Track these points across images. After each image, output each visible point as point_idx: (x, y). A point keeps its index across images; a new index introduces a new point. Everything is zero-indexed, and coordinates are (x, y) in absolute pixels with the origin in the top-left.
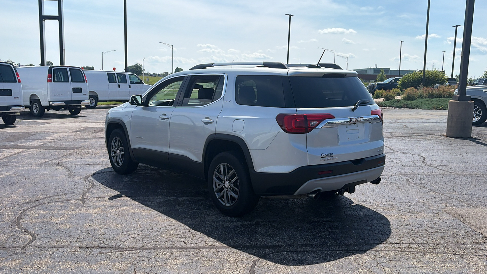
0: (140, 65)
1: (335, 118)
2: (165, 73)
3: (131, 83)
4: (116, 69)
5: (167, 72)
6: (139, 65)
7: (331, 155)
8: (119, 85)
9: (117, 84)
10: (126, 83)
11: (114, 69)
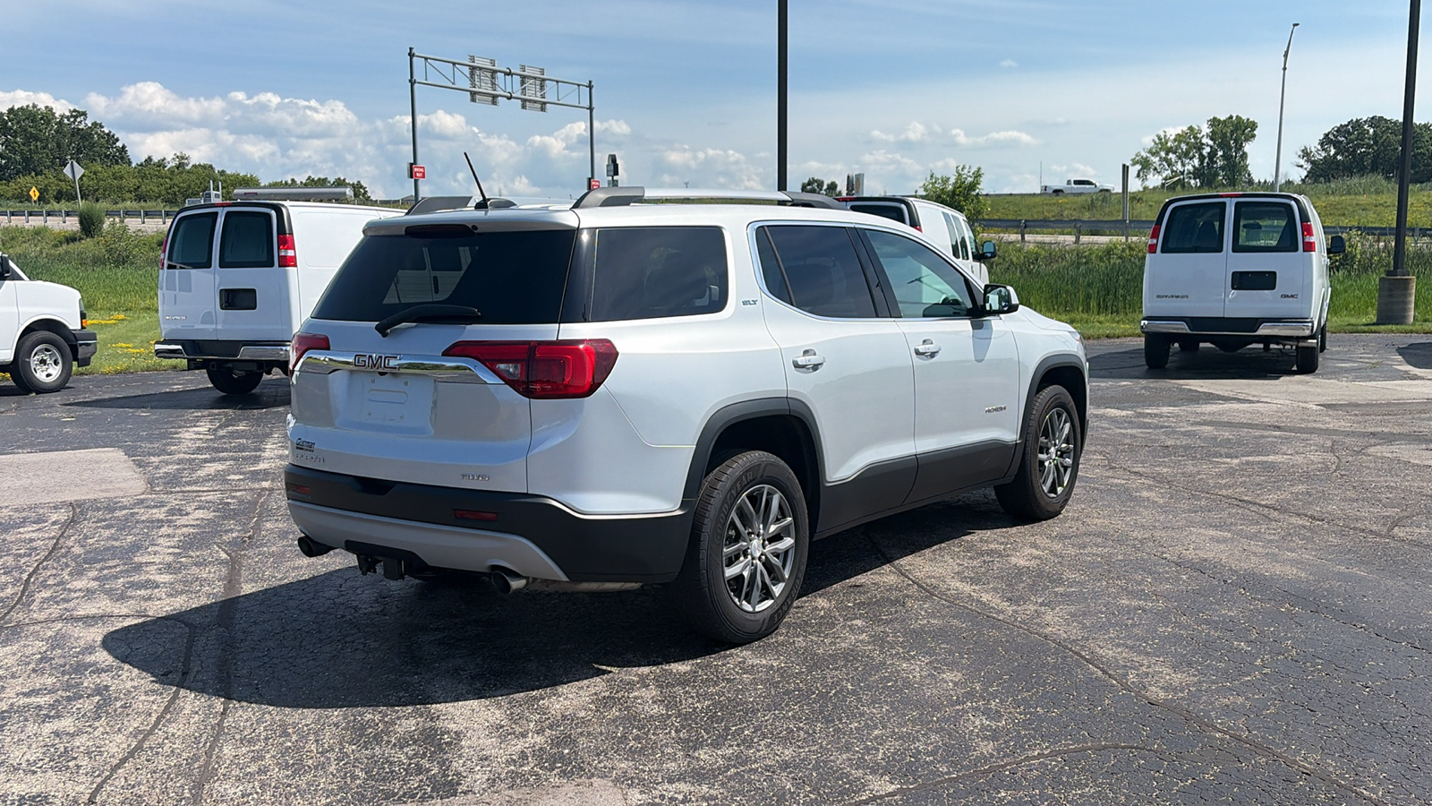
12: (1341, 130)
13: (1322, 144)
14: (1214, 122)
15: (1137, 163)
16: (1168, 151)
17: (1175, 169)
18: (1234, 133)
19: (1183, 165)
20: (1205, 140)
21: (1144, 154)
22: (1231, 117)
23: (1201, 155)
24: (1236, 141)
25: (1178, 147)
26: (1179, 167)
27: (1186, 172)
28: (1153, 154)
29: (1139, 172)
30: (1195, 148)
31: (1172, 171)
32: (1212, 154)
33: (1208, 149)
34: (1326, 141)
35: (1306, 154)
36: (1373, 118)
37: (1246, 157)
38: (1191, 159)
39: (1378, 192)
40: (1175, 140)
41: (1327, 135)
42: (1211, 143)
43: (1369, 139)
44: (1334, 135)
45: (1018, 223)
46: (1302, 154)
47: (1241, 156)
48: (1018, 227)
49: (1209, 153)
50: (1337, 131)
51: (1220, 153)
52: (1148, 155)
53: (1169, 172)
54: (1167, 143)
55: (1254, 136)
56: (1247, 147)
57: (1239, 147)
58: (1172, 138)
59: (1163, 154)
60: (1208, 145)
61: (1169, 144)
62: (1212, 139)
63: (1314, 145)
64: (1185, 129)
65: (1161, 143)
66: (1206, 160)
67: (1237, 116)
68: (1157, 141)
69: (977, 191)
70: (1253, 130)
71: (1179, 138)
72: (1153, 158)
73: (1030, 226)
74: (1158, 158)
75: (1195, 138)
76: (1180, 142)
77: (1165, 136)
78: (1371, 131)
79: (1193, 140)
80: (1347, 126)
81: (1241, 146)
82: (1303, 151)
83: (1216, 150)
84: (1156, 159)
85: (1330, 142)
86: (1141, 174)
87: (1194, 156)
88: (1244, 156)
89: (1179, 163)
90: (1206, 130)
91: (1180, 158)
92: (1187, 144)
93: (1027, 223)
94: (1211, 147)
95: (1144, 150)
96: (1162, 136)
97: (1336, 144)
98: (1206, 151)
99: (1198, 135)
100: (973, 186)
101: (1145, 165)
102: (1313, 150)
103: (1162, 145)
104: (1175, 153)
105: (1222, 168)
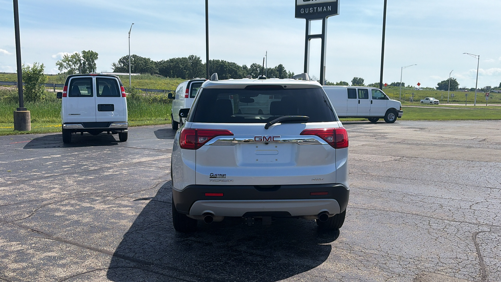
0: (454, 79)
1: (233, 135)
2: (487, 87)
3: (374, 98)
4: (420, 84)
5: (490, 86)
6: (452, 79)
7: (224, 176)
8: (359, 101)
9: (358, 99)
10: (368, 98)
11: (419, 84)
12: (124, 58)
13: (119, 62)
14: (84, 52)
15: (58, 64)
16: (69, 61)
17: (72, 67)
18: (91, 57)
19: (75, 66)
20: (82, 58)
21: (61, 62)
22: (89, 51)
23: (80, 63)
24: (92, 59)
25: (72, 60)
26: (73, 67)
27: (76, 69)
28: (64, 62)
29: (59, 68)
30: (78, 61)
31: (71, 68)
32: (84, 63)
33: (83, 61)
34: (120, 61)
35: (114, 65)
36: (133, 55)
37: (96, 65)
38: (77, 64)
39: (150, 79)
40: (71, 57)
41: (120, 59)
42: (84, 59)
43: (133, 62)
44: (122, 60)
45: (52, 85)
46: (113, 65)
47: (94, 64)
48: (53, 86)
49: (83, 63)
50: (123, 58)
51: (87, 63)
52: (62, 62)
53: (70, 68)
54: (68, 58)
55: (97, 58)
56: (96, 61)
57: (93, 61)
58: (70, 56)
59: (67, 62)
60: (83, 60)
61: (69, 59)
62: (84, 58)
63: (117, 62)
64: (74, 54)
65: (66, 58)
66: (82, 65)
67: (91, 51)
68: (65, 57)
69: (42, 72)
70: (97, 56)
71: (73, 57)
72: (64, 63)
73: (57, 86)
74: (66, 63)
75: (78, 57)
76: (73, 58)
77: (67, 56)
78: (133, 59)
79: (77, 58)
80: (126, 57)
81: (94, 61)
82: (113, 64)
83: (86, 62)
84: (65, 64)
85: (121, 62)
86: (60, 68)
87: (78, 63)
88: (95, 64)
89: (73, 65)
90: (81, 55)
91: (73, 64)
92: (75, 59)
93: (56, 85)
94: (84, 61)
95: (60, 60)
96: (66, 56)
97: (123, 62)
98: (82, 62)
99: (79, 56)
100: (40, 71)
101: (61, 65)
102: (116, 64)
103: (66, 59)
104: (71, 62)
105: (88, 68)
